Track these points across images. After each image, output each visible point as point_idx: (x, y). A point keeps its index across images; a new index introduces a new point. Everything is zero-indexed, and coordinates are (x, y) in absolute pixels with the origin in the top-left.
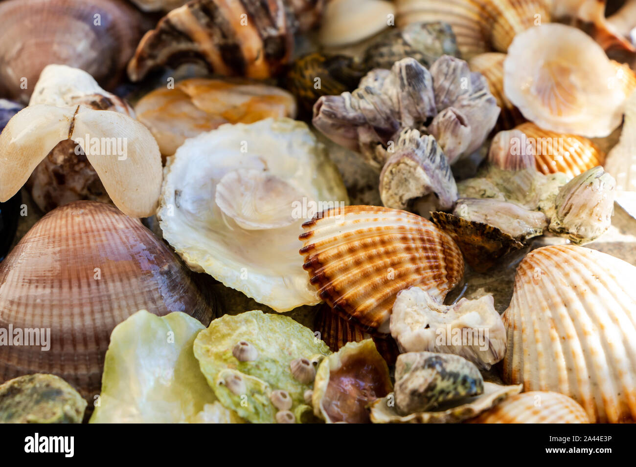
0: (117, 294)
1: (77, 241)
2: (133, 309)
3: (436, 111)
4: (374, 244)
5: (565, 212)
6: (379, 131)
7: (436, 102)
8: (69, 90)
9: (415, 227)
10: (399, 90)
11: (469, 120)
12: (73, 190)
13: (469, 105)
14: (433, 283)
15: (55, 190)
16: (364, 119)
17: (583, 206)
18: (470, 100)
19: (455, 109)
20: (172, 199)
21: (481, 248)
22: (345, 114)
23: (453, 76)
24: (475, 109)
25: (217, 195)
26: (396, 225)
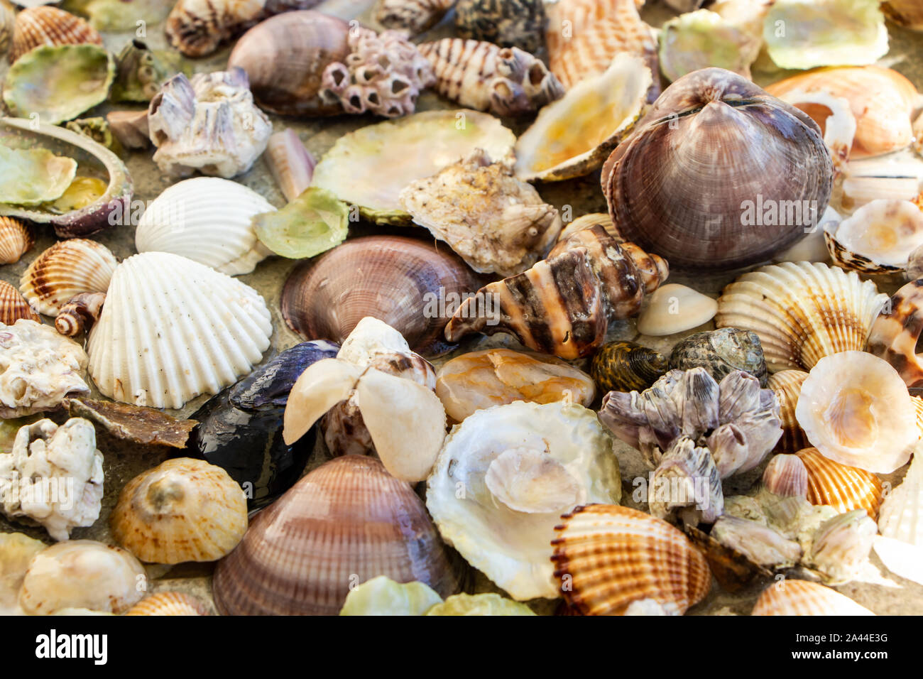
0: (365, 555)
1: (341, 497)
2: (378, 572)
3: (718, 423)
4: (620, 550)
5: (818, 549)
6: (658, 434)
7: (720, 415)
8: (375, 345)
9: (665, 539)
10: (685, 398)
11: (749, 438)
12: (359, 441)
13: (751, 424)
14: (672, 597)
15: (343, 438)
16: (647, 420)
17: (836, 547)
18: (754, 418)
19: (734, 426)
20: (445, 468)
21: (729, 570)
22: (628, 412)
23: (741, 392)
24: (756, 428)
25: (489, 471)
26: (646, 534)
